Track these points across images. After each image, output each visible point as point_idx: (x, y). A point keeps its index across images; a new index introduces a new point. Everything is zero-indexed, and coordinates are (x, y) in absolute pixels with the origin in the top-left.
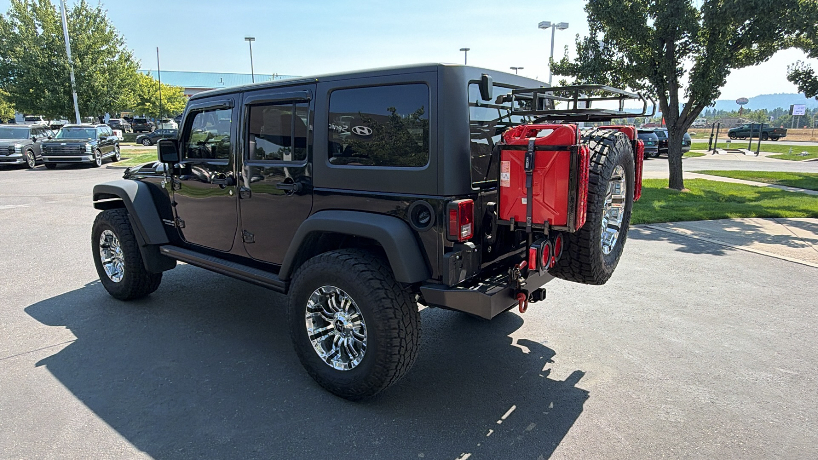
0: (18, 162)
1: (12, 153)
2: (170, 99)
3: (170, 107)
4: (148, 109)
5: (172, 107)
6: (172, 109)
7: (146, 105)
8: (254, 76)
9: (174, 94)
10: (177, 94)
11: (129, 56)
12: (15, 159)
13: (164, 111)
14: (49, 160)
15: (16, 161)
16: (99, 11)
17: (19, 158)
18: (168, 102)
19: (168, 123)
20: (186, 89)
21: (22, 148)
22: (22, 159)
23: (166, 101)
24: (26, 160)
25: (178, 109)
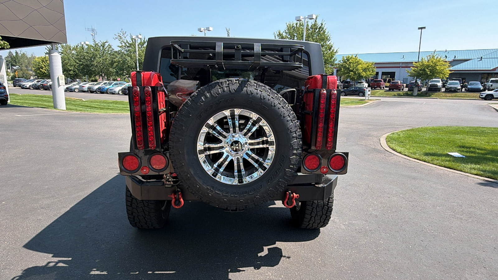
2: (365, 70)
3: (364, 74)
4: (351, 76)
5: (365, 74)
6: (364, 76)
7: (350, 74)
8: (420, 53)
9: (368, 66)
10: (370, 67)
11: (332, 47)
13: (360, 77)
16: (322, 24)
18: (363, 72)
19: (362, 84)
20: (375, 63)
23: (362, 71)
25: (368, 75)
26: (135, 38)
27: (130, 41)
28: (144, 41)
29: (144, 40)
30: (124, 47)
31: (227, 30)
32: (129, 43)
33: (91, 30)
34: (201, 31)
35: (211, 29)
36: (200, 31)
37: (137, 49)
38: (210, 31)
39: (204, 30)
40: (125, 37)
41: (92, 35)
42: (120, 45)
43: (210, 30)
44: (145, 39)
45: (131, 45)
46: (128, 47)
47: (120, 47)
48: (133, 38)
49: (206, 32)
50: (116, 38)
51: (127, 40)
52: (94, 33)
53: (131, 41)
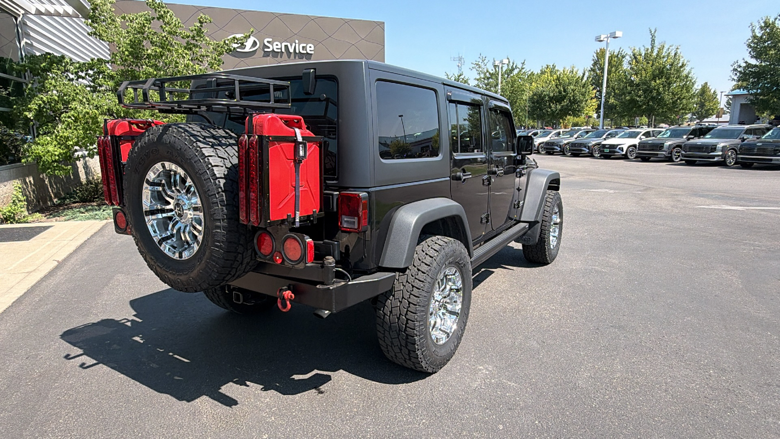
0: (716, 159)
1: (713, 152)
12: (713, 157)
14: (741, 159)
15: (714, 158)
17: (718, 156)
21: (723, 147)
22: (720, 157)
24: (725, 158)
26: (499, 64)
27: (492, 70)
28: (512, 68)
29: (513, 66)
30: (483, 80)
31: (651, 32)
32: (490, 73)
33: (458, 59)
34: (601, 41)
35: (618, 34)
36: (599, 41)
37: (500, 81)
38: (617, 39)
39: (606, 37)
40: (486, 65)
41: (458, 66)
42: (478, 77)
43: (616, 36)
44: (513, 64)
45: (492, 75)
46: (488, 78)
47: (478, 80)
48: (496, 64)
49: (609, 41)
50: (473, 68)
51: (487, 69)
52: (461, 63)
53: (494, 70)
